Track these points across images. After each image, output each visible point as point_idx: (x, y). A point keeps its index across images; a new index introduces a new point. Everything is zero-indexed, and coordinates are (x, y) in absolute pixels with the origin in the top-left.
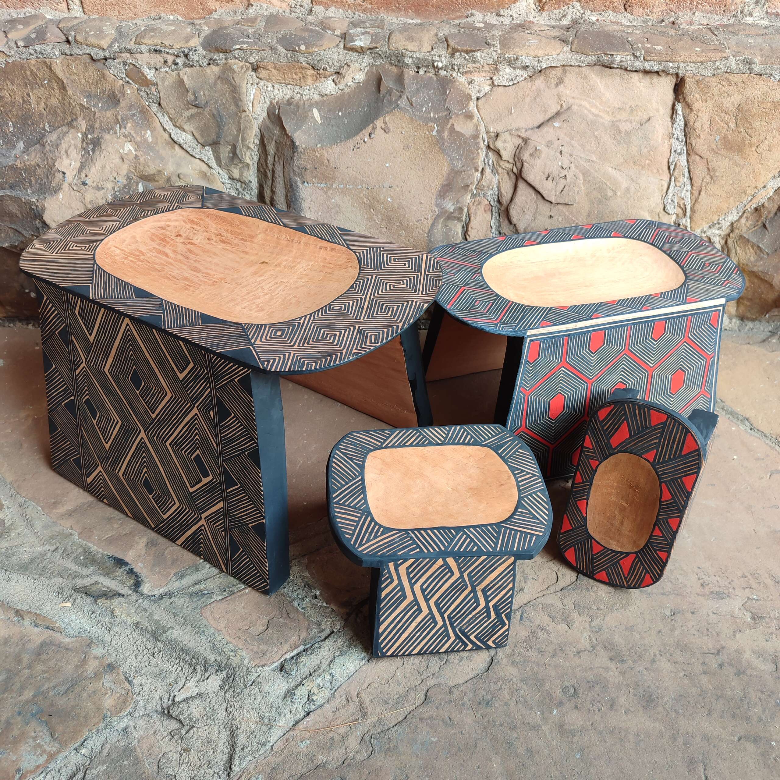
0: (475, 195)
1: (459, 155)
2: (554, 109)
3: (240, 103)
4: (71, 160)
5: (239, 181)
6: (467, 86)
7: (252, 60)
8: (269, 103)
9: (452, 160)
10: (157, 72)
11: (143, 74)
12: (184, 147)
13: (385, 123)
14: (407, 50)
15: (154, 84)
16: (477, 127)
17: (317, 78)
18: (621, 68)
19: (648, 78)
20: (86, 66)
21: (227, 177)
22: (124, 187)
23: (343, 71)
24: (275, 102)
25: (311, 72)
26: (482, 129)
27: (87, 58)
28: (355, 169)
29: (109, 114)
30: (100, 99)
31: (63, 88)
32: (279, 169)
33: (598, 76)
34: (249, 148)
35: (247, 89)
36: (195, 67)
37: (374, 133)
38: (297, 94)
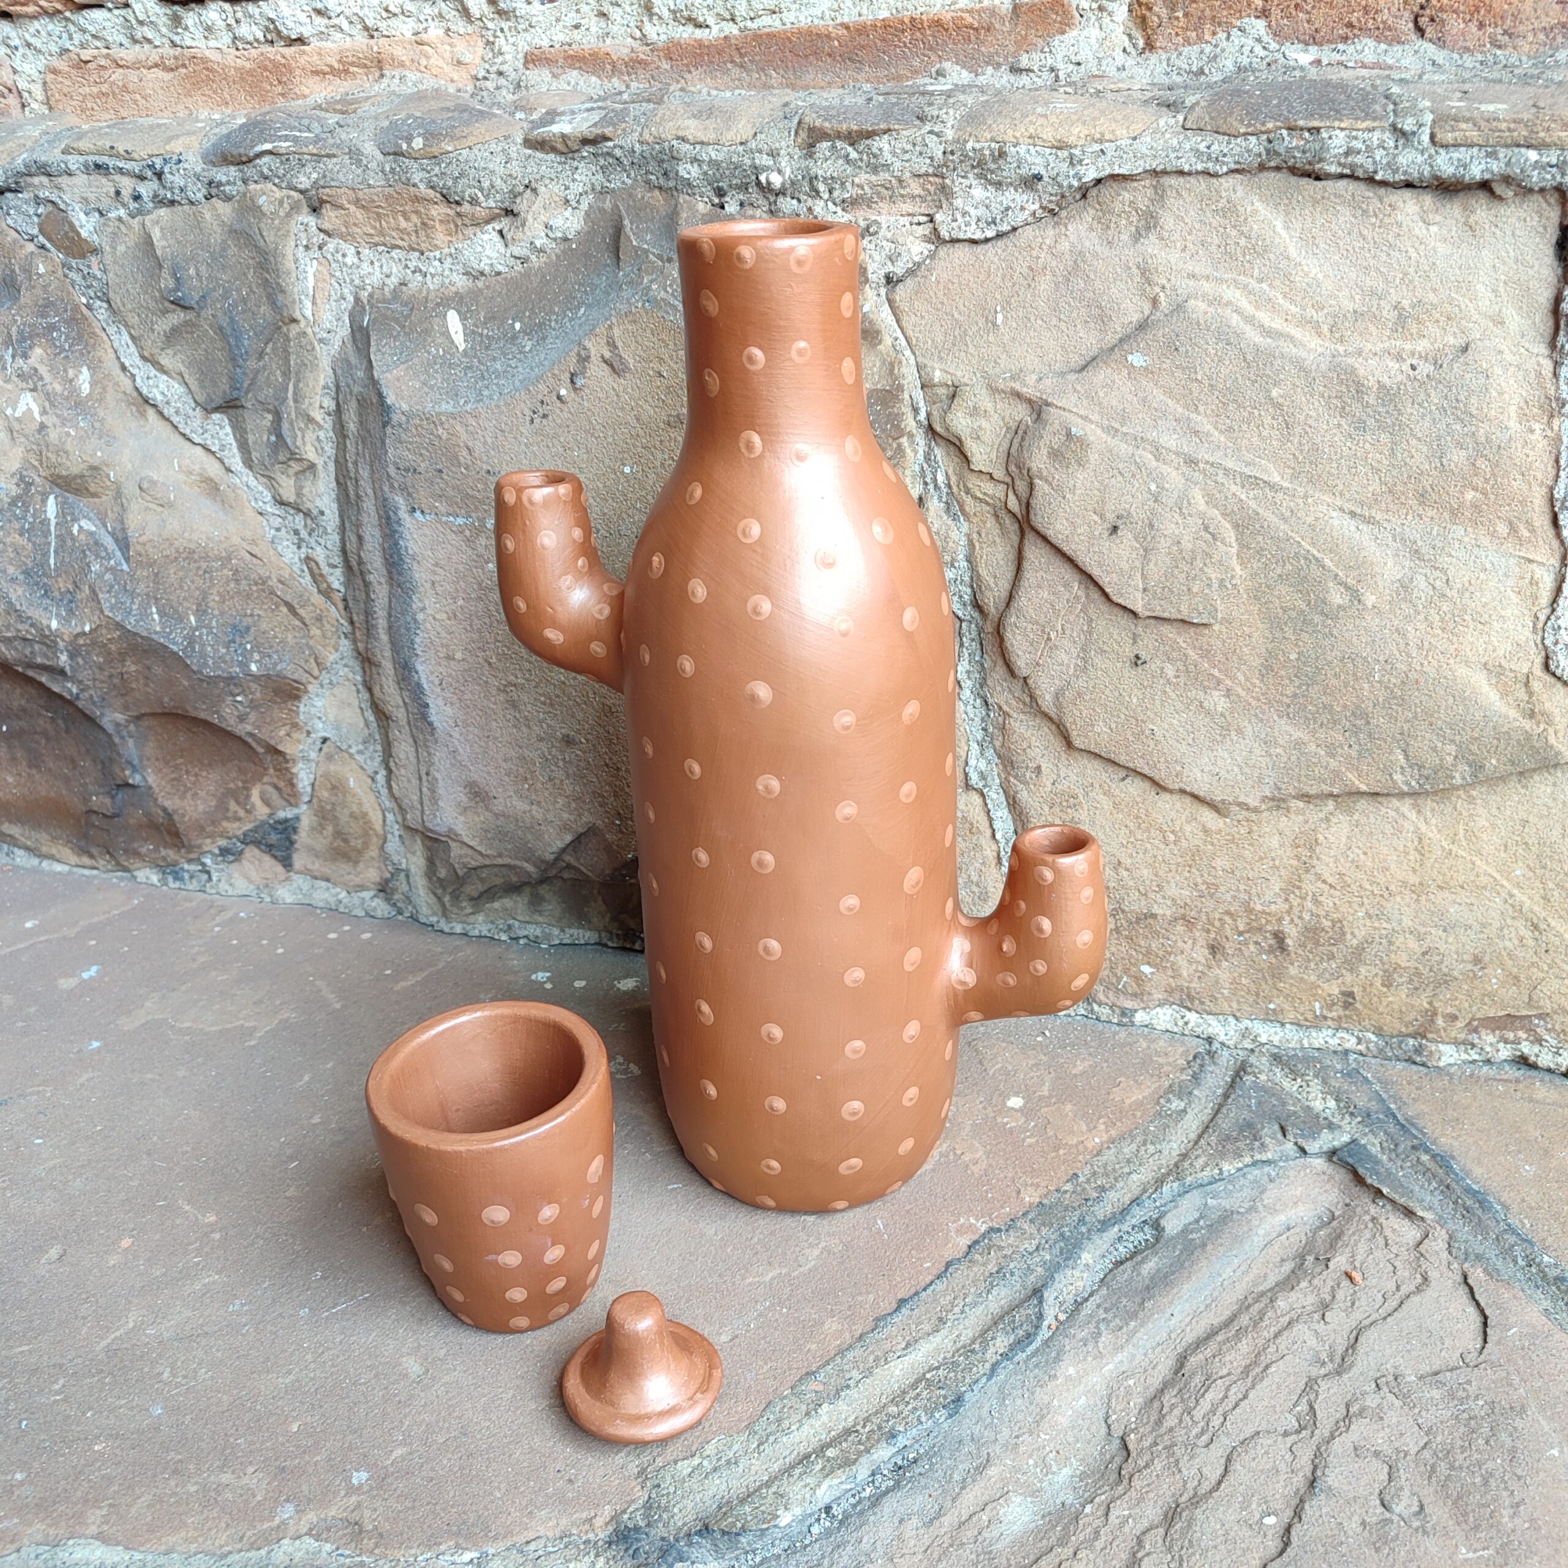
2: (1133, 310)
3: (280, 297)
5: (298, 510)
7: (304, 182)
8: (352, 299)
10: (102, 220)
11: (72, 226)
12: (166, 412)
13: (612, 345)
14: (683, 139)
15: (95, 251)
16: (891, 368)
17: (457, 226)
18: (1352, 177)
19: (1453, 209)
21: (268, 497)
22: (13, 503)
23: (521, 205)
24: (364, 295)
25: (439, 211)
26: (908, 372)
32: (365, 474)
33: (1277, 205)
34: (310, 420)
35: (296, 261)
36: (180, 204)
37: (583, 373)
38: (414, 272)
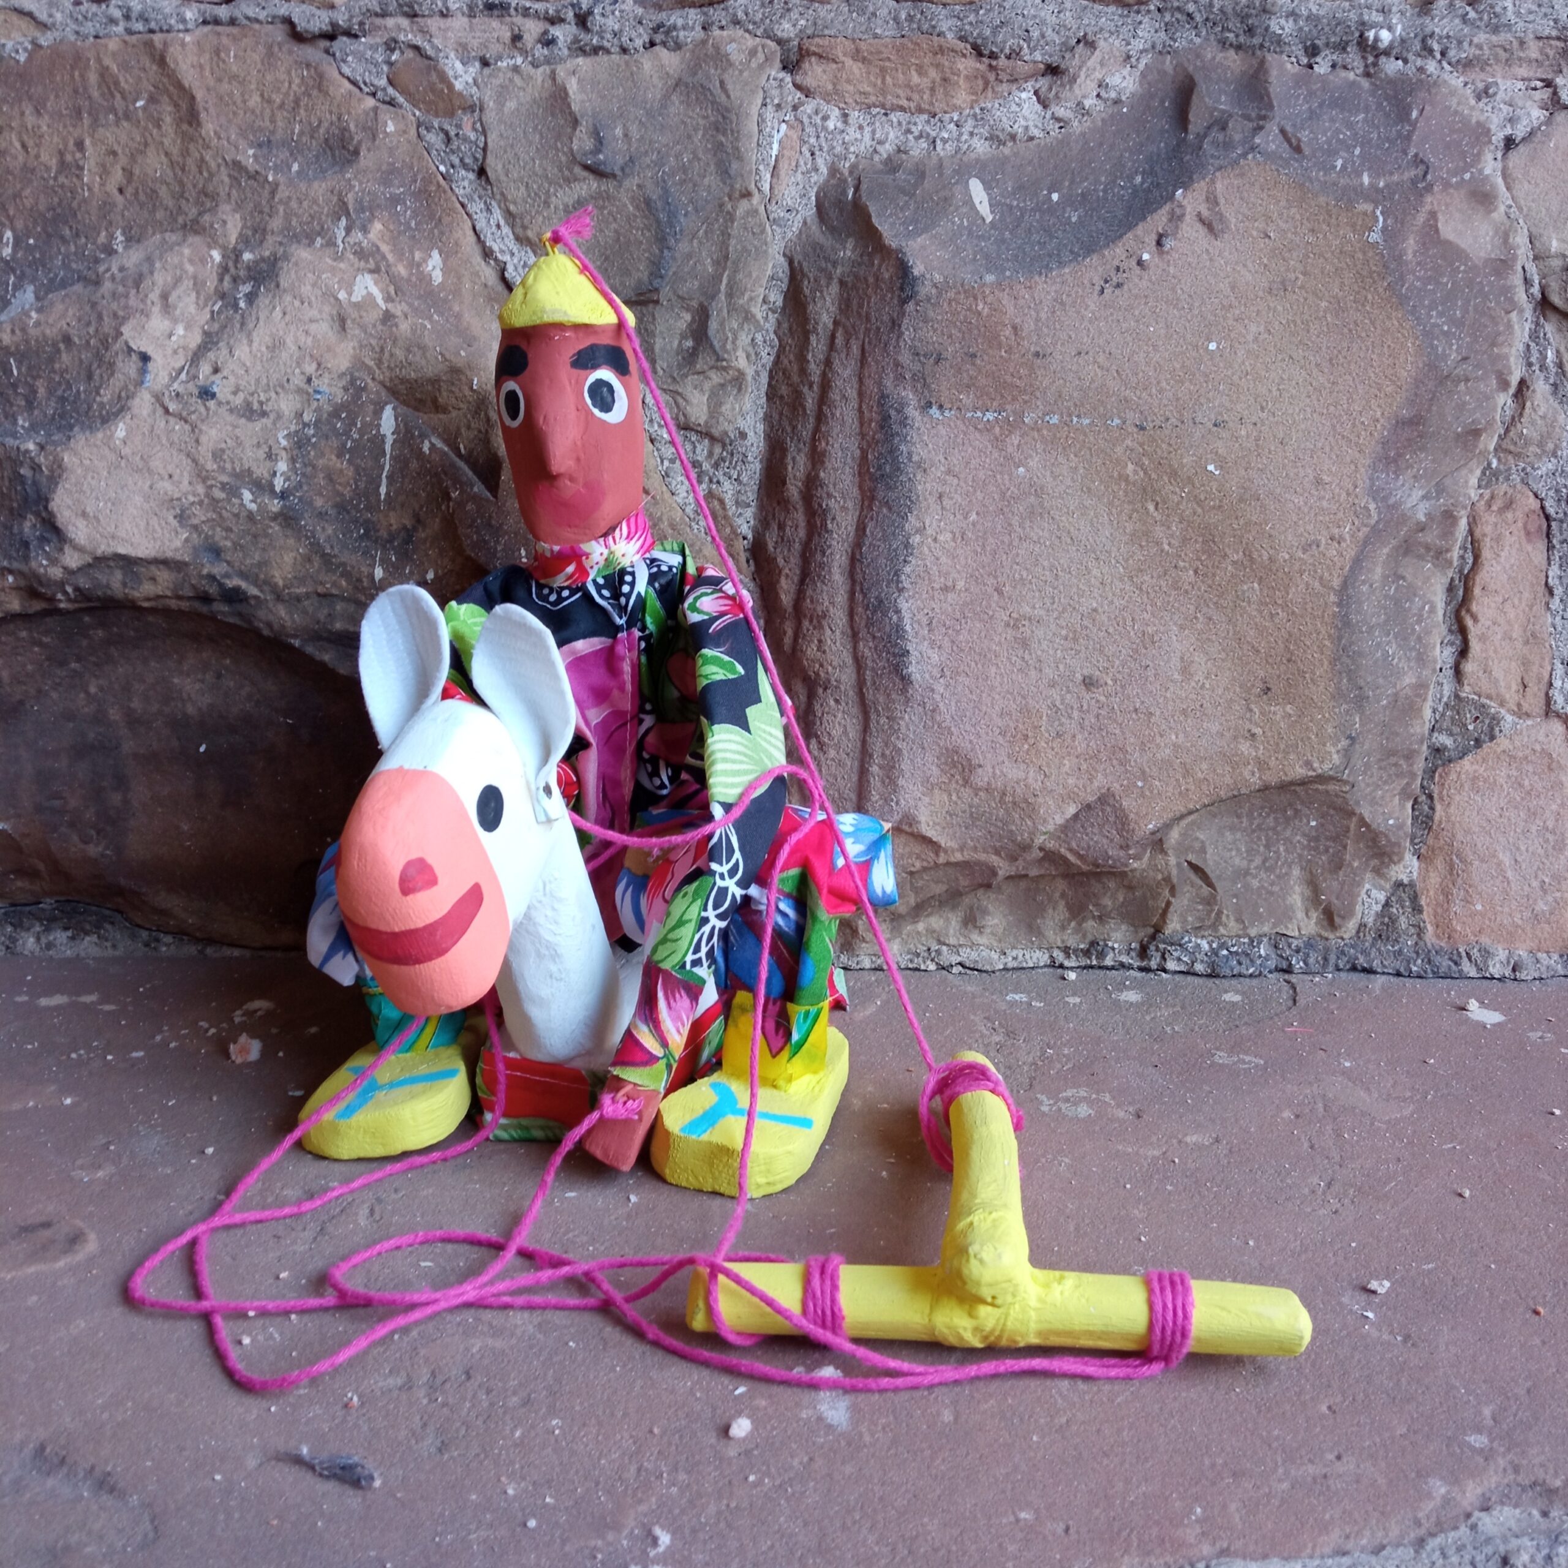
0: (1496, 474)
1: (1452, 321)
3: (735, 165)
4: (175, 321)
5: (706, 434)
6: (1473, 102)
7: (786, 29)
8: (825, 171)
9: (1427, 334)
10: (486, 71)
11: (443, 77)
13: (1212, 200)
15: (472, 108)
16: (1504, 235)
17: (986, 83)
20: (270, 54)
22: (335, 414)
23: (1072, 63)
24: (845, 166)
25: (968, 65)
26: (1521, 240)
27: (279, 33)
28: (1101, 359)
29: (319, 189)
30: (296, 150)
31: (190, 116)
32: (845, 372)
34: (748, 317)
35: (761, 121)
36: (608, 52)
37: (1175, 234)
38: (917, 138)
